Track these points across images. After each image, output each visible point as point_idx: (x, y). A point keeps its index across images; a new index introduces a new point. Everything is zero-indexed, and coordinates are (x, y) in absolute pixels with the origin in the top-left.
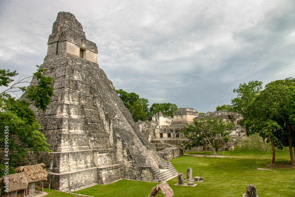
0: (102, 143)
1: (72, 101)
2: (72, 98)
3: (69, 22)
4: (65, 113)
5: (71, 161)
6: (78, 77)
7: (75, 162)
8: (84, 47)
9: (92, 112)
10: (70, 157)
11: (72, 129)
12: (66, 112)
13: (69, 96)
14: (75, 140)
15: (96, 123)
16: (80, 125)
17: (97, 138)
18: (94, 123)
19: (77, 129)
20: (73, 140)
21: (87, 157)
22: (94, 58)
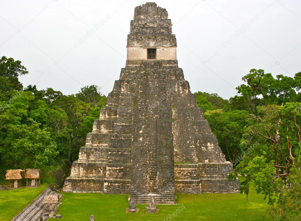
2: (109, 113)
3: (146, 17)
7: (85, 171)
8: (152, 46)
9: (125, 126)
10: (80, 167)
11: (95, 143)
13: (105, 112)
16: (106, 140)
17: (114, 153)
18: (120, 137)
19: (101, 143)
22: (171, 55)
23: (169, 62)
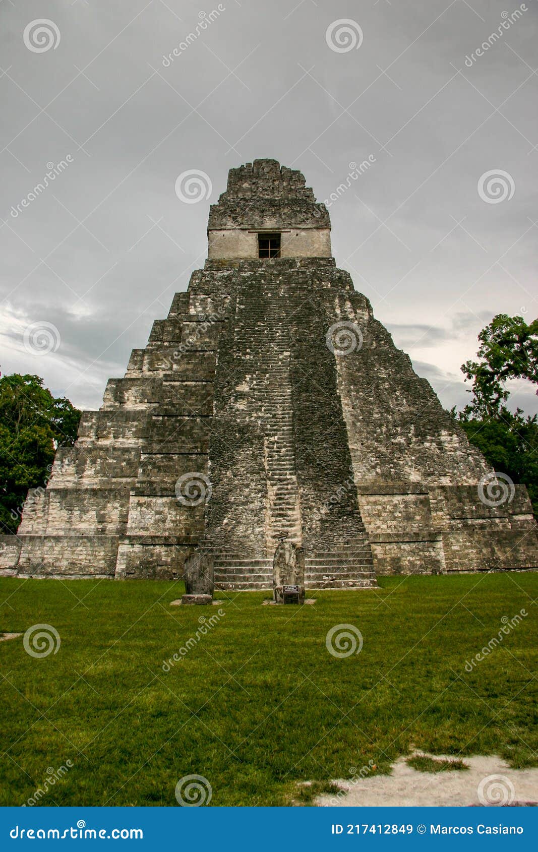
0: (177, 471)
1: (149, 370)
2: (151, 364)
3: (254, 183)
4: (110, 400)
5: (53, 509)
6: (200, 309)
7: (65, 514)
8: (270, 227)
9: (193, 389)
10: (51, 500)
11: (106, 437)
12: (113, 399)
13: (142, 361)
14: (94, 462)
15: (187, 418)
16: (136, 426)
17: (159, 456)
18: (177, 416)
19: (123, 437)
20: (88, 462)
21: (109, 505)
22: (316, 246)
23: (313, 261)
